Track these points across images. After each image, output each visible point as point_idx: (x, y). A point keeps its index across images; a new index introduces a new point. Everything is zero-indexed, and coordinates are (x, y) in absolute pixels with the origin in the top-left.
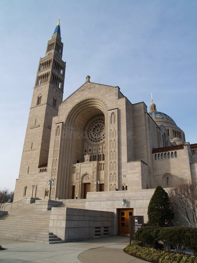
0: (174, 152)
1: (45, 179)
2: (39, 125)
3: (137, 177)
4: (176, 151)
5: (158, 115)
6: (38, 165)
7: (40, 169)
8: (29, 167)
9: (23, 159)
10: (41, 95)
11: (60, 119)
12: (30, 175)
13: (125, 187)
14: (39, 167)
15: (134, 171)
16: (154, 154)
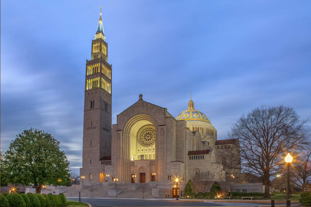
0: (202, 155)
1: (111, 170)
2: (96, 127)
3: (177, 171)
4: (204, 155)
5: (196, 114)
6: (99, 159)
7: (102, 162)
8: (91, 160)
9: (85, 154)
10: (93, 100)
11: (119, 127)
12: (92, 165)
13: (169, 176)
14: (100, 160)
15: (176, 167)
16: (189, 156)
